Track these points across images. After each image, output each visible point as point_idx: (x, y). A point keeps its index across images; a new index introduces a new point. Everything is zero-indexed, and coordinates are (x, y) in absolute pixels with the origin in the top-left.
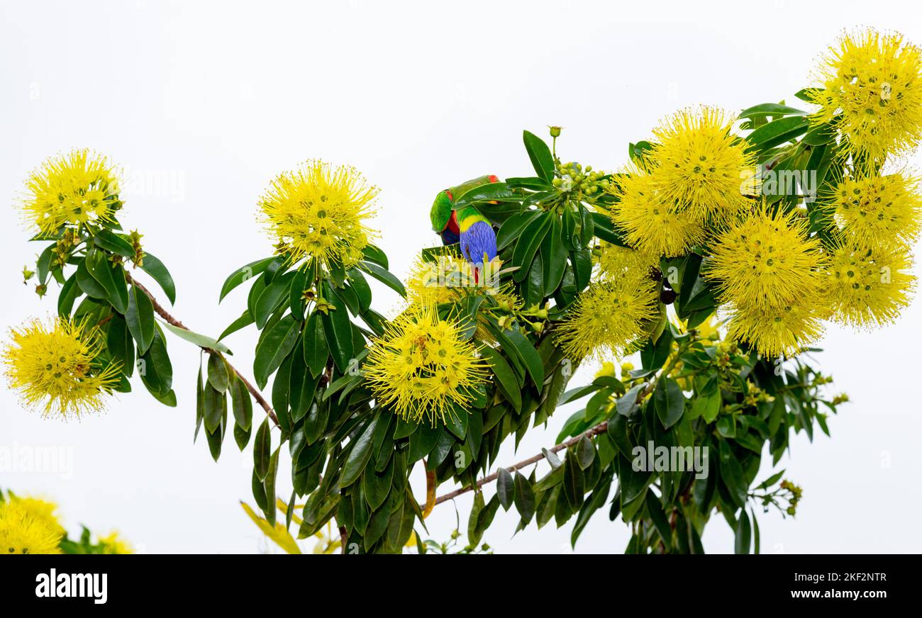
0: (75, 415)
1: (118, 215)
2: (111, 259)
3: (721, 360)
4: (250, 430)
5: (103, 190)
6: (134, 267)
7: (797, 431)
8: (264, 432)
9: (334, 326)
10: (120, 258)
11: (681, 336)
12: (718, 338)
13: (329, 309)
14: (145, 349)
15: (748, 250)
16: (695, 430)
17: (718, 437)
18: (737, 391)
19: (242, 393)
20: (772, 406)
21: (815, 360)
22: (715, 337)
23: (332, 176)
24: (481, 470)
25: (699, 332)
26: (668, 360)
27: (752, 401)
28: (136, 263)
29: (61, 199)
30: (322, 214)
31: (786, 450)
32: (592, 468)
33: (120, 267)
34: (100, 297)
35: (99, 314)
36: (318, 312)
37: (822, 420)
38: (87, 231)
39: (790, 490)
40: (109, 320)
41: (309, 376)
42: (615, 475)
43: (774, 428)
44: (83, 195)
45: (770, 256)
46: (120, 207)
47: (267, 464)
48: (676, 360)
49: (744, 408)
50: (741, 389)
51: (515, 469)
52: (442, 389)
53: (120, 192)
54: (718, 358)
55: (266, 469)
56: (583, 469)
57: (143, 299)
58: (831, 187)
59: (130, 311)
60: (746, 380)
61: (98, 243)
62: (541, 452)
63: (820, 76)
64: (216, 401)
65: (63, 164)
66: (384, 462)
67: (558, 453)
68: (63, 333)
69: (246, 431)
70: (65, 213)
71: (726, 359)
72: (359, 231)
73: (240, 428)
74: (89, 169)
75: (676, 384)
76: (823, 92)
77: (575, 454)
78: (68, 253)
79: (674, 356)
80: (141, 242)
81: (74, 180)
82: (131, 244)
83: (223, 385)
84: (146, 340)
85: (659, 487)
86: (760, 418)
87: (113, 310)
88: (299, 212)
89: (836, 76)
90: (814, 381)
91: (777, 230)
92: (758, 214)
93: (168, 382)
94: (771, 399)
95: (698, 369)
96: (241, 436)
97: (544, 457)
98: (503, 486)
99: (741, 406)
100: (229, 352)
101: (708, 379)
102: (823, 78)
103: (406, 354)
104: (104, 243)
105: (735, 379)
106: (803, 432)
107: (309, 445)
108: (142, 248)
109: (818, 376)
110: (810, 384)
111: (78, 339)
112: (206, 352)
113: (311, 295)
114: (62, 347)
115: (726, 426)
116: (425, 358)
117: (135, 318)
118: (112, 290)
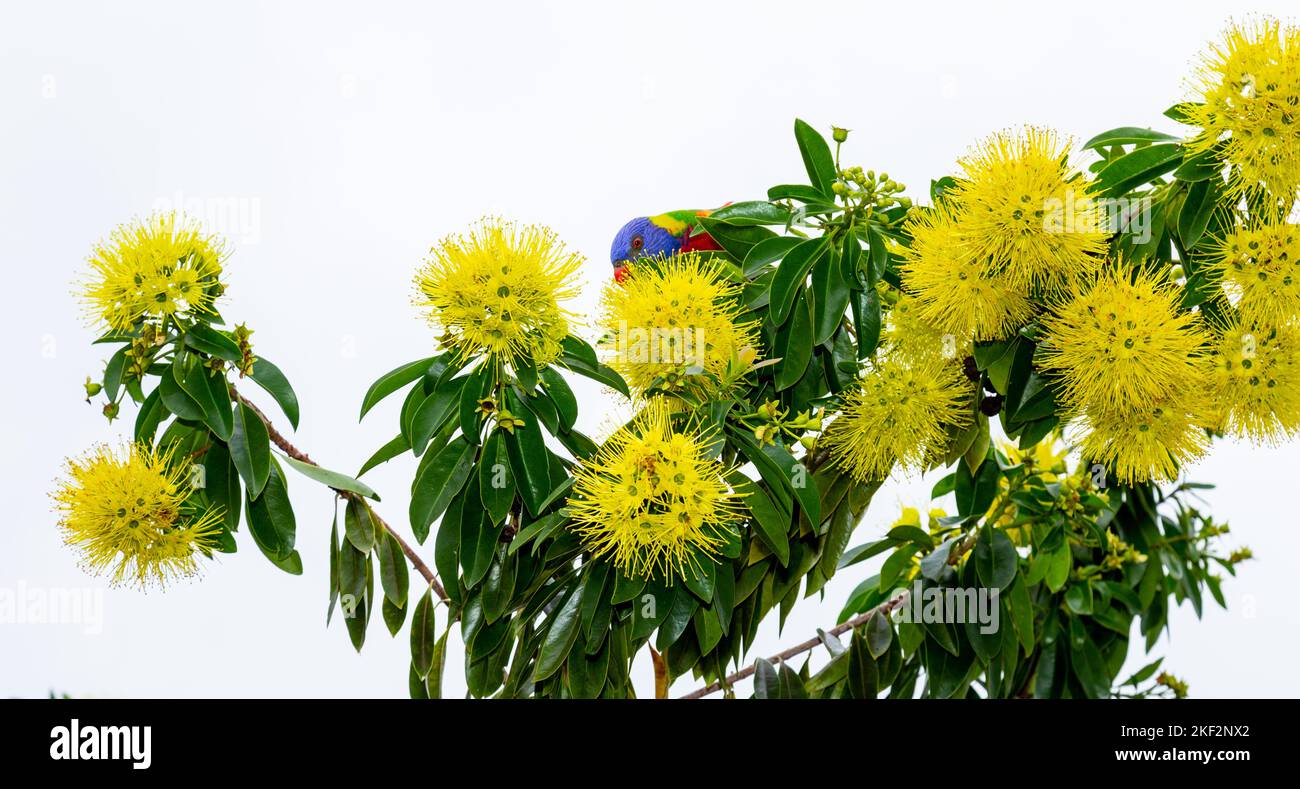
0: (157, 581)
1: (218, 303)
2: (208, 365)
3: (1067, 501)
4: (405, 606)
5: (197, 269)
6: (241, 376)
7: (1179, 602)
8: (425, 610)
9: (522, 452)
10: (221, 363)
11: (1011, 467)
12: (1064, 470)
13: (515, 426)
14: (257, 492)
15: (1098, 327)
16: (1034, 603)
17: (1067, 612)
18: (1093, 545)
19: (393, 554)
20: (1143, 568)
21: (1204, 501)
22: (1060, 469)
23: (518, 239)
24: (732, 660)
25: (1037, 462)
26: (995, 504)
27: (1115, 562)
28: (244, 371)
29: (138, 281)
30: (504, 291)
31: (1164, 629)
32: (888, 658)
33: (220, 377)
34: (192, 417)
35: (192, 442)
36: (499, 430)
37: (1214, 585)
38: (175, 326)
39: (1170, 686)
40: (205, 452)
41: (488, 523)
42: (922, 669)
43: (1147, 599)
44: (169, 275)
45: (1130, 334)
46: (221, 292)
47: (429, 655)
48: (1007, 503)
49: (1104, 571)
50: (1098, 542)
51: (780, 659)
52: (681, 530)
53: (221, 271)
54: (1063, 498)
55: (429, 661)
56: (875, 657)
57: (253, 420)
58: (1218, 240)
59: (235, 437)
60: (1106, 530)
61: (189, 342)
62: (816, 635)
63: (1198, 87)
64: (358, 566)
65: (141, 232)
66: (597, 641)
67: (840, 636)
68: (142, 466)
69: (401, 608)
70: (144, 300)
71: (1075, 499)
72: (556, 315)
73: (391, 603)
74: (177, 240)
75: (1005, 536)
76: (1202, 107)
77: (865, 637)
78: (148, 356)
79: (1003, 497)
80: (250, 340)
81: (156, 254)
82: (237, 344)
83: (367, 542)
84: (259, 478)
85: (984, 685)
86: (1127, 586)
87: (212, 436)
88: (471, 289)
89: (1221, 84)
90: (1203, 531)
91: (1138, 298)
92: (1111, 275)
93: (290, 540)
94: (1142, 558)
95: (1037, 514)
96: (392, 615)
97: (820, 642)
98: (763, 684)
99: (1100, 568)
100: (375, 497)
101: (1050, 529)
102: (1202, 87)
103: (628, 481)
104: (198, 342)
105: (1090, 529)
106: (1188, 603)
107: (489, 624)
108: (252, 349)
109: (1207, 523)
110: (1197, 535)
111: (163, 473)
112: (343, 497)
113: (489, 405)
114: (140, 485)
115: (1079, 597)
116: (655, 487)
117: (243, 448)
118: (210, 408)
